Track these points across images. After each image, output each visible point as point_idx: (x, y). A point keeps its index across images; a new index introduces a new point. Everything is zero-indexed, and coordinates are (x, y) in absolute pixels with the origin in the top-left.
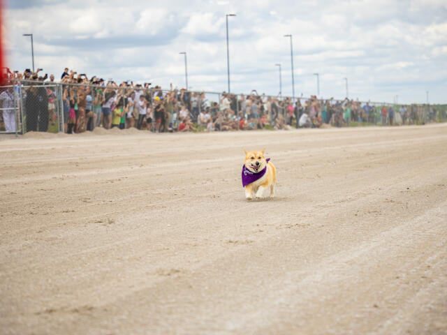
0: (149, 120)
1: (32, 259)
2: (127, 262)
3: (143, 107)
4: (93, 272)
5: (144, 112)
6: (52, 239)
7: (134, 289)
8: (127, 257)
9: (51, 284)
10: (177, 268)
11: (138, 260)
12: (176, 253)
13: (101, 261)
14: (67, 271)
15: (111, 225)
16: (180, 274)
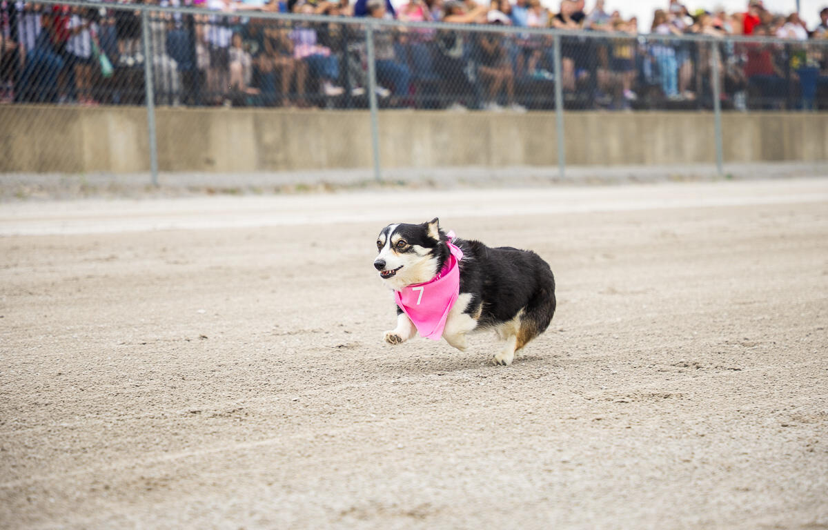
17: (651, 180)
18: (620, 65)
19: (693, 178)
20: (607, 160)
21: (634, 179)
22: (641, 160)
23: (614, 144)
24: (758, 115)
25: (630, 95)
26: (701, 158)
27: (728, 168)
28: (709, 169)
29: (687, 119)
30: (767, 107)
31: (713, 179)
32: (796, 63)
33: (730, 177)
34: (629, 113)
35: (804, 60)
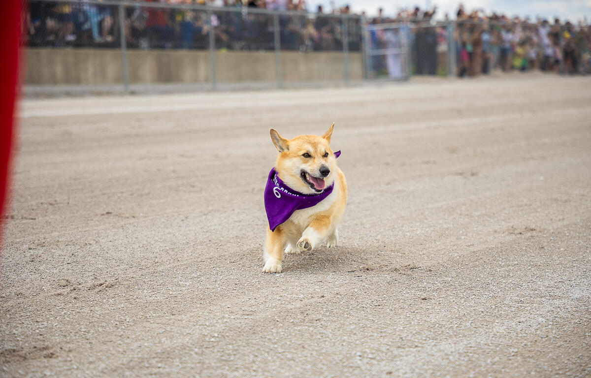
0: (557, 62)
1: (368, 213)
2: (476, 218)
3: (548, 46)
4: (432, 229)
5: (549, 51)
6: (399, 191)
7: (472, 249)
8: (478, 213)
9: (378, 240)
10: (533, 227)
11: (490, 217)
12: (539, 210)
13: (446, 217)
14: (402, 227)
15: (473, 178)
16: (534, 233)
17: (81, 95)
18: (62, 18)
19: (109, 93)
20: (54, 81)
21: (68, 94)
22: (78, 81)
23: (59, 70)
24: (156, 52)
25: (71, 38)
26: (119, 80)
27: (133, 87)
28: (119, 88)
29: (108, 54)
30: (162, 47)
31: (122, 94)
32: (179, 18)
33: (133, 93)
34: (69, 51)
35: (183, 16)
